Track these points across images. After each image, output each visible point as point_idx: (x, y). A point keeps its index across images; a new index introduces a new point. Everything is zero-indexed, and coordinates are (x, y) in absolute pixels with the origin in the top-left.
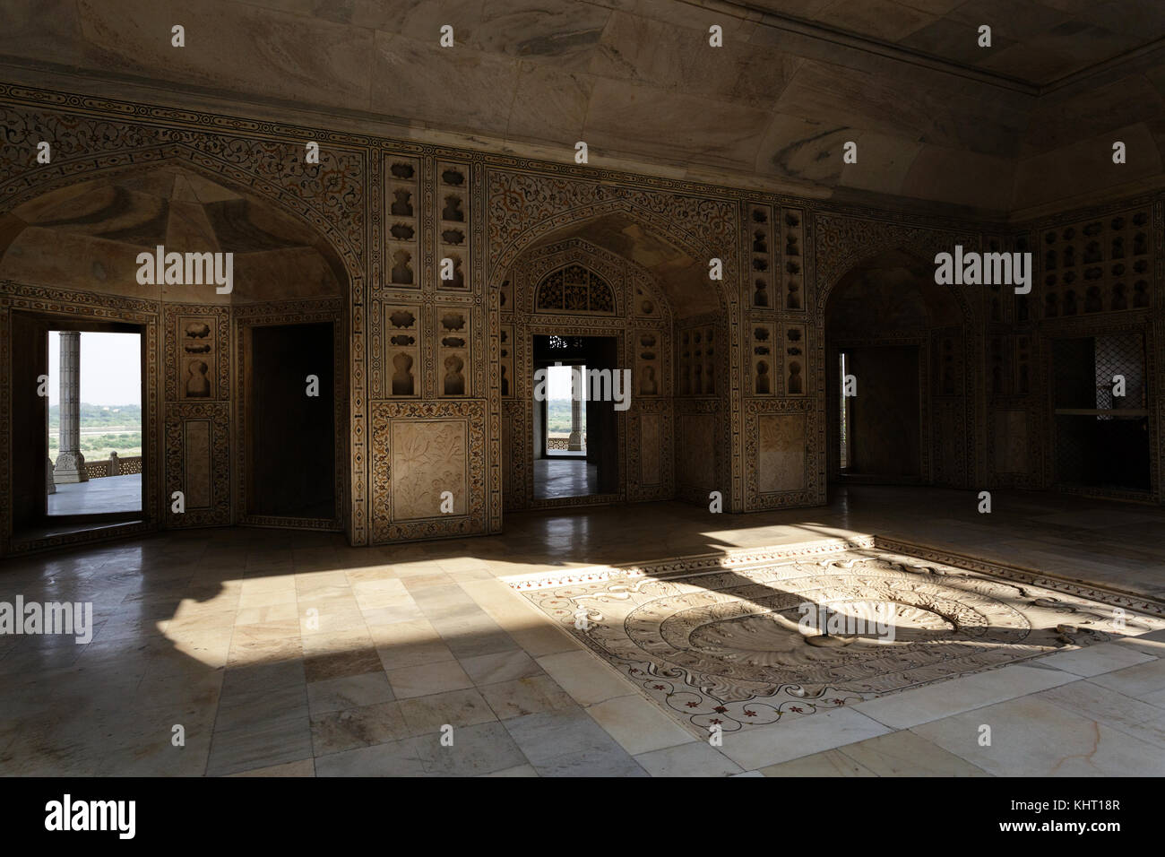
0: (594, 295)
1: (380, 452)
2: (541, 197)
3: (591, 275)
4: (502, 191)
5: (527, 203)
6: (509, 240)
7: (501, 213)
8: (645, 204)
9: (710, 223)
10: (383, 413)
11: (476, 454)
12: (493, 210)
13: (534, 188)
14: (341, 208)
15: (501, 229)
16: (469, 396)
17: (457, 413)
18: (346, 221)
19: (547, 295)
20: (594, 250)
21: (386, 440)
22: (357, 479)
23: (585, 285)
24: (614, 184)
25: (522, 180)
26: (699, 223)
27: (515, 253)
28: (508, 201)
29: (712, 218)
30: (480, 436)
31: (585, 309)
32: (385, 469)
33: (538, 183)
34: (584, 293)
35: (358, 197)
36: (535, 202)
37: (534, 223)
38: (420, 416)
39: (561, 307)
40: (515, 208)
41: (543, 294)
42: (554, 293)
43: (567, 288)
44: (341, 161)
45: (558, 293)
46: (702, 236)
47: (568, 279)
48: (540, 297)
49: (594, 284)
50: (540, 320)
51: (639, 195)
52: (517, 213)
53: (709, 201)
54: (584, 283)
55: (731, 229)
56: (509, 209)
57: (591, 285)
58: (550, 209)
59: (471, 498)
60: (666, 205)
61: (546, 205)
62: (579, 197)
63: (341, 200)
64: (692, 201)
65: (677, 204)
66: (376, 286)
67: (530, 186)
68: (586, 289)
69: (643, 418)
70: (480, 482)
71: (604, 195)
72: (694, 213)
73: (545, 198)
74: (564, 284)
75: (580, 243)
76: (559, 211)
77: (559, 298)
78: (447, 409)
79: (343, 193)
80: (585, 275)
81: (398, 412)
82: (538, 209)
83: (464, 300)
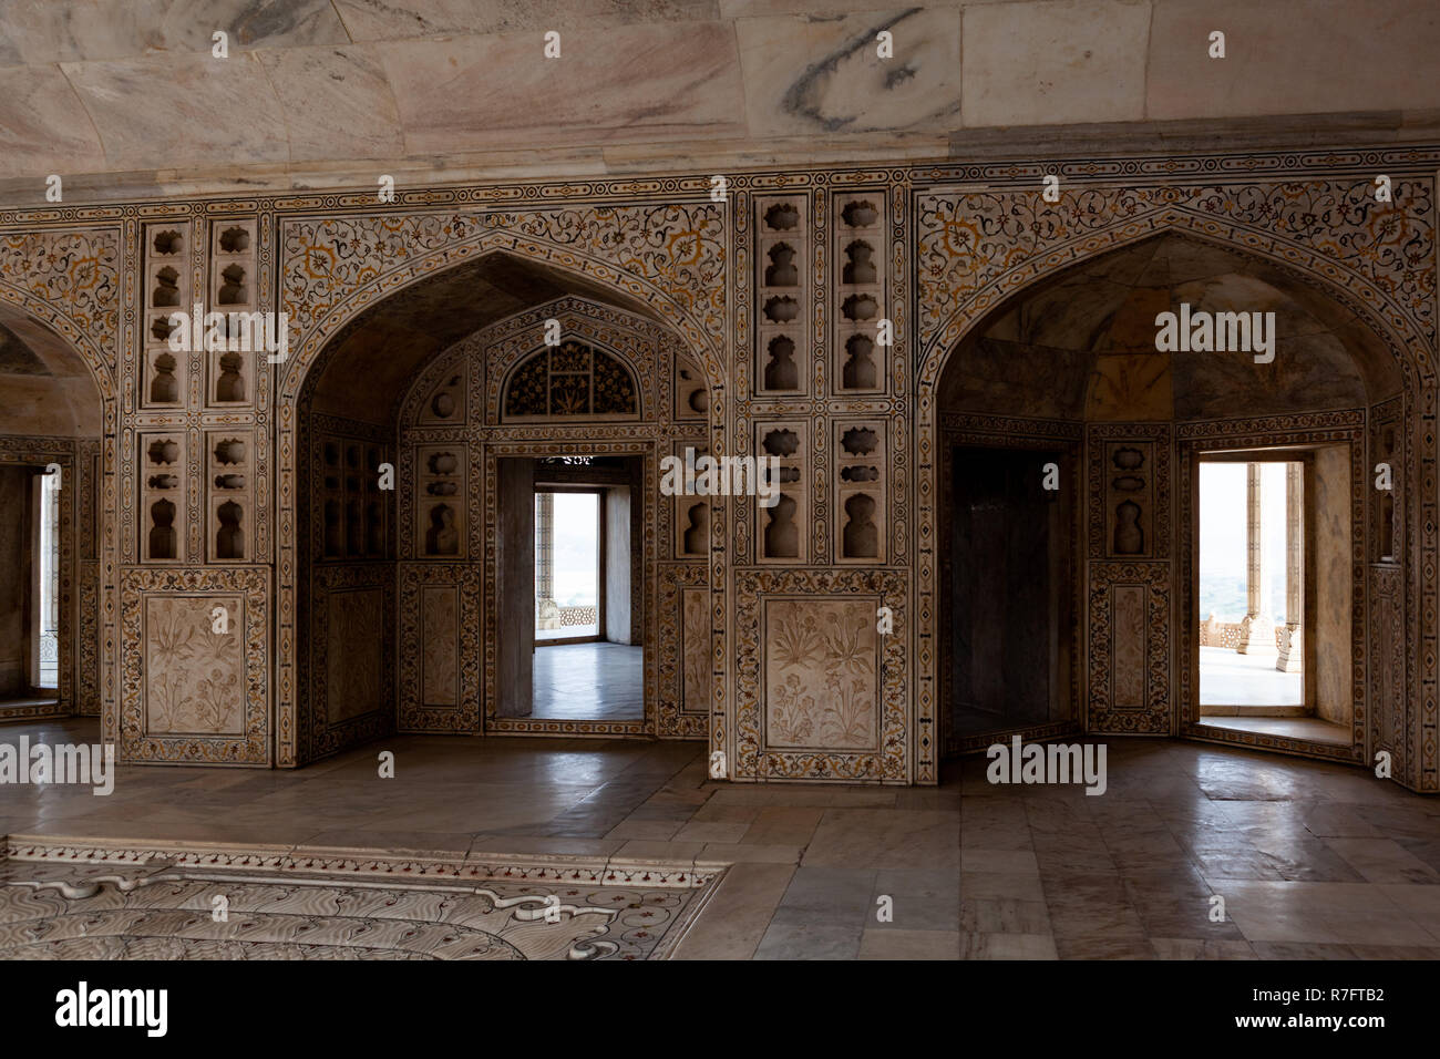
0: (602, 387)
1: (131, 637)
2: (361, 250)
3: (597, 353)
4: (303, 250)
5: (340, 262)
6: (311, 322)
7: (300, 283)
8: (540, 231)
9: (669, 247)
10: (134, 584)
11: (254, 646)
12: (290, 281)
13: (351, 236)
14: (93, 306)
15: (301, 308)
16: (250, 561)
17: (229, 585)
18: (97, 324)
19: (522, 394)
20: (601, 313)
21: (138, 620)
22: (106, 673)
23: (587, 373)
24: (483, 208)
25: (333, 228)
26: (647, 248)
27: (319, 341)
28: (311, 263)
29: (675, 238)
30: (260, 619)
31: (585, 410)
32: (136, 661)
33: (358, 228)
34: (583, 384)
35: (113, 289)
36: (354, 259)
37: (350, 291)
38: (179, 589)
39: (543, 412)
40: (321, 271)
41: (515, 394)
42: (532, 389)
43: (554, 378)
44: (94, 244)
45: (539, 388)
46: (652, 271)
47: (556, 365)
48: (509, 397)
49: (601, 368)
50: (506, 435)
51: (530, 218)
52: (325, 280)
53: (667, 206)
54: (585, 368)
55: (716, 250)
56: (312, 275)
57: (596, 372)
58: (376, 264)
59: (248, 710)
60: (581, 227)
61: (370, 261)
62: (423, 240)
63: (93, 298)
64: (632, 212)
65: (601, 223)
66: (128, 409)
67: (344, 235)
68: (586, 378)
69: (688, 594)
70: (261, 688)
71: (467, 230)
72: (637, 233)
73: (368, 250)
74: (550, 373)
75: (575, 303)
76: (392, 266)
77: (542, 396)
78: (215, 579)
79: (96, 286)
80: (586, 356)
81: (153, 582)
82: (356, 267)
83: (242, 419)
